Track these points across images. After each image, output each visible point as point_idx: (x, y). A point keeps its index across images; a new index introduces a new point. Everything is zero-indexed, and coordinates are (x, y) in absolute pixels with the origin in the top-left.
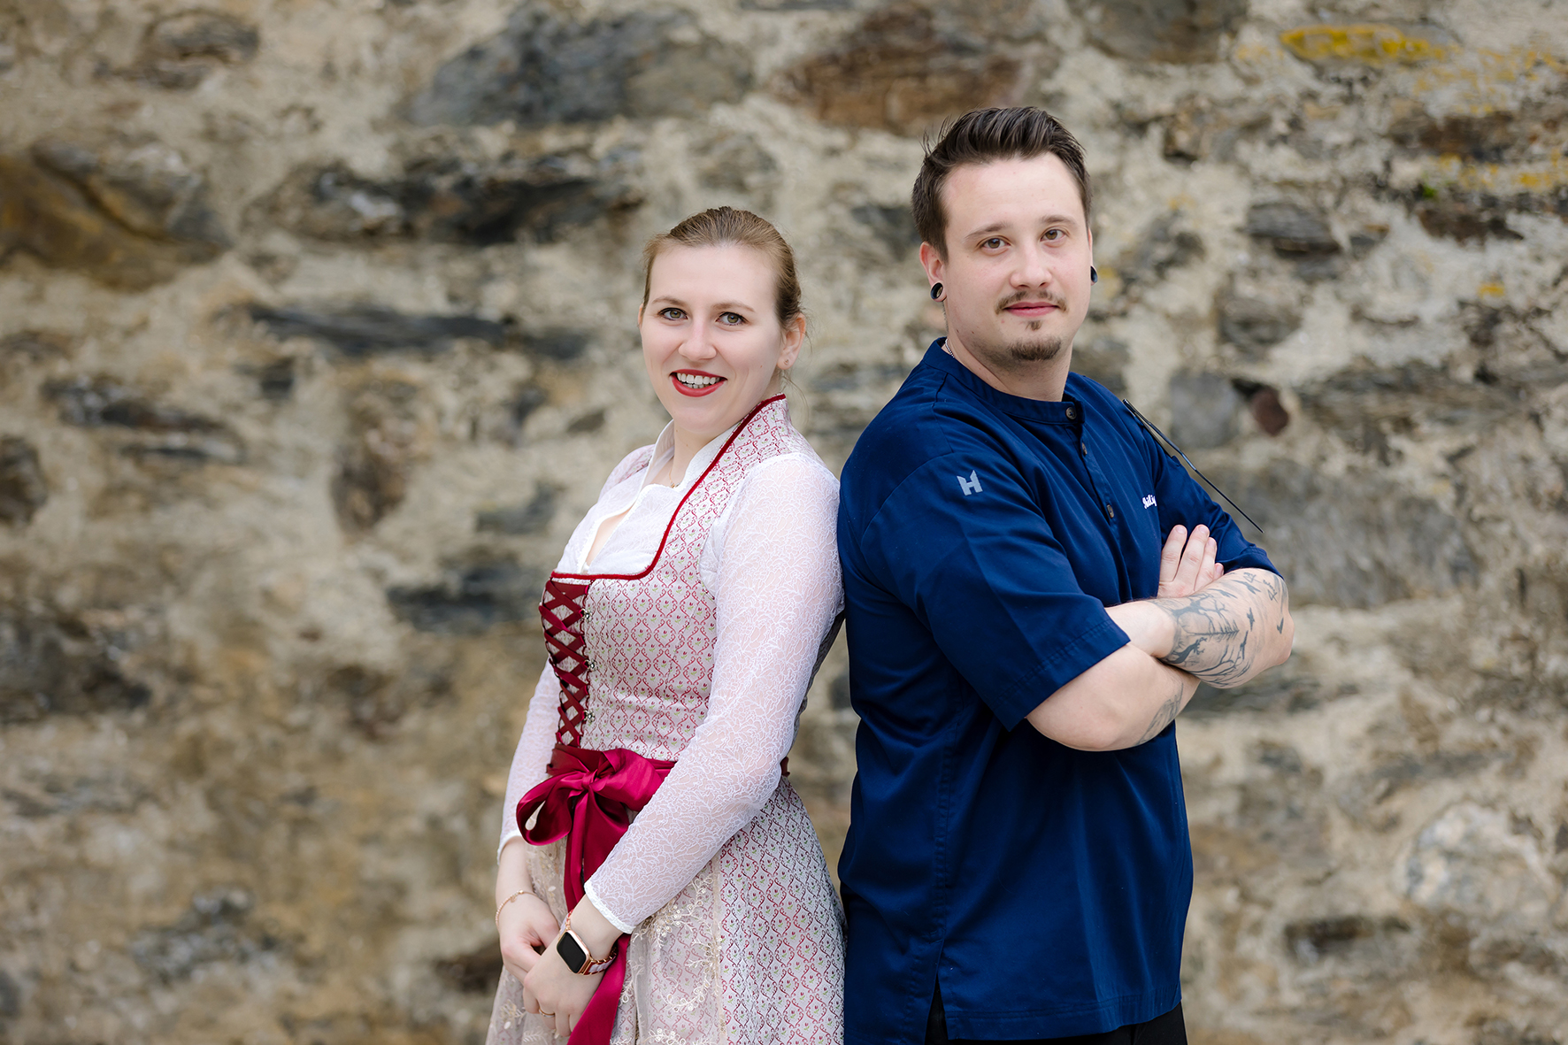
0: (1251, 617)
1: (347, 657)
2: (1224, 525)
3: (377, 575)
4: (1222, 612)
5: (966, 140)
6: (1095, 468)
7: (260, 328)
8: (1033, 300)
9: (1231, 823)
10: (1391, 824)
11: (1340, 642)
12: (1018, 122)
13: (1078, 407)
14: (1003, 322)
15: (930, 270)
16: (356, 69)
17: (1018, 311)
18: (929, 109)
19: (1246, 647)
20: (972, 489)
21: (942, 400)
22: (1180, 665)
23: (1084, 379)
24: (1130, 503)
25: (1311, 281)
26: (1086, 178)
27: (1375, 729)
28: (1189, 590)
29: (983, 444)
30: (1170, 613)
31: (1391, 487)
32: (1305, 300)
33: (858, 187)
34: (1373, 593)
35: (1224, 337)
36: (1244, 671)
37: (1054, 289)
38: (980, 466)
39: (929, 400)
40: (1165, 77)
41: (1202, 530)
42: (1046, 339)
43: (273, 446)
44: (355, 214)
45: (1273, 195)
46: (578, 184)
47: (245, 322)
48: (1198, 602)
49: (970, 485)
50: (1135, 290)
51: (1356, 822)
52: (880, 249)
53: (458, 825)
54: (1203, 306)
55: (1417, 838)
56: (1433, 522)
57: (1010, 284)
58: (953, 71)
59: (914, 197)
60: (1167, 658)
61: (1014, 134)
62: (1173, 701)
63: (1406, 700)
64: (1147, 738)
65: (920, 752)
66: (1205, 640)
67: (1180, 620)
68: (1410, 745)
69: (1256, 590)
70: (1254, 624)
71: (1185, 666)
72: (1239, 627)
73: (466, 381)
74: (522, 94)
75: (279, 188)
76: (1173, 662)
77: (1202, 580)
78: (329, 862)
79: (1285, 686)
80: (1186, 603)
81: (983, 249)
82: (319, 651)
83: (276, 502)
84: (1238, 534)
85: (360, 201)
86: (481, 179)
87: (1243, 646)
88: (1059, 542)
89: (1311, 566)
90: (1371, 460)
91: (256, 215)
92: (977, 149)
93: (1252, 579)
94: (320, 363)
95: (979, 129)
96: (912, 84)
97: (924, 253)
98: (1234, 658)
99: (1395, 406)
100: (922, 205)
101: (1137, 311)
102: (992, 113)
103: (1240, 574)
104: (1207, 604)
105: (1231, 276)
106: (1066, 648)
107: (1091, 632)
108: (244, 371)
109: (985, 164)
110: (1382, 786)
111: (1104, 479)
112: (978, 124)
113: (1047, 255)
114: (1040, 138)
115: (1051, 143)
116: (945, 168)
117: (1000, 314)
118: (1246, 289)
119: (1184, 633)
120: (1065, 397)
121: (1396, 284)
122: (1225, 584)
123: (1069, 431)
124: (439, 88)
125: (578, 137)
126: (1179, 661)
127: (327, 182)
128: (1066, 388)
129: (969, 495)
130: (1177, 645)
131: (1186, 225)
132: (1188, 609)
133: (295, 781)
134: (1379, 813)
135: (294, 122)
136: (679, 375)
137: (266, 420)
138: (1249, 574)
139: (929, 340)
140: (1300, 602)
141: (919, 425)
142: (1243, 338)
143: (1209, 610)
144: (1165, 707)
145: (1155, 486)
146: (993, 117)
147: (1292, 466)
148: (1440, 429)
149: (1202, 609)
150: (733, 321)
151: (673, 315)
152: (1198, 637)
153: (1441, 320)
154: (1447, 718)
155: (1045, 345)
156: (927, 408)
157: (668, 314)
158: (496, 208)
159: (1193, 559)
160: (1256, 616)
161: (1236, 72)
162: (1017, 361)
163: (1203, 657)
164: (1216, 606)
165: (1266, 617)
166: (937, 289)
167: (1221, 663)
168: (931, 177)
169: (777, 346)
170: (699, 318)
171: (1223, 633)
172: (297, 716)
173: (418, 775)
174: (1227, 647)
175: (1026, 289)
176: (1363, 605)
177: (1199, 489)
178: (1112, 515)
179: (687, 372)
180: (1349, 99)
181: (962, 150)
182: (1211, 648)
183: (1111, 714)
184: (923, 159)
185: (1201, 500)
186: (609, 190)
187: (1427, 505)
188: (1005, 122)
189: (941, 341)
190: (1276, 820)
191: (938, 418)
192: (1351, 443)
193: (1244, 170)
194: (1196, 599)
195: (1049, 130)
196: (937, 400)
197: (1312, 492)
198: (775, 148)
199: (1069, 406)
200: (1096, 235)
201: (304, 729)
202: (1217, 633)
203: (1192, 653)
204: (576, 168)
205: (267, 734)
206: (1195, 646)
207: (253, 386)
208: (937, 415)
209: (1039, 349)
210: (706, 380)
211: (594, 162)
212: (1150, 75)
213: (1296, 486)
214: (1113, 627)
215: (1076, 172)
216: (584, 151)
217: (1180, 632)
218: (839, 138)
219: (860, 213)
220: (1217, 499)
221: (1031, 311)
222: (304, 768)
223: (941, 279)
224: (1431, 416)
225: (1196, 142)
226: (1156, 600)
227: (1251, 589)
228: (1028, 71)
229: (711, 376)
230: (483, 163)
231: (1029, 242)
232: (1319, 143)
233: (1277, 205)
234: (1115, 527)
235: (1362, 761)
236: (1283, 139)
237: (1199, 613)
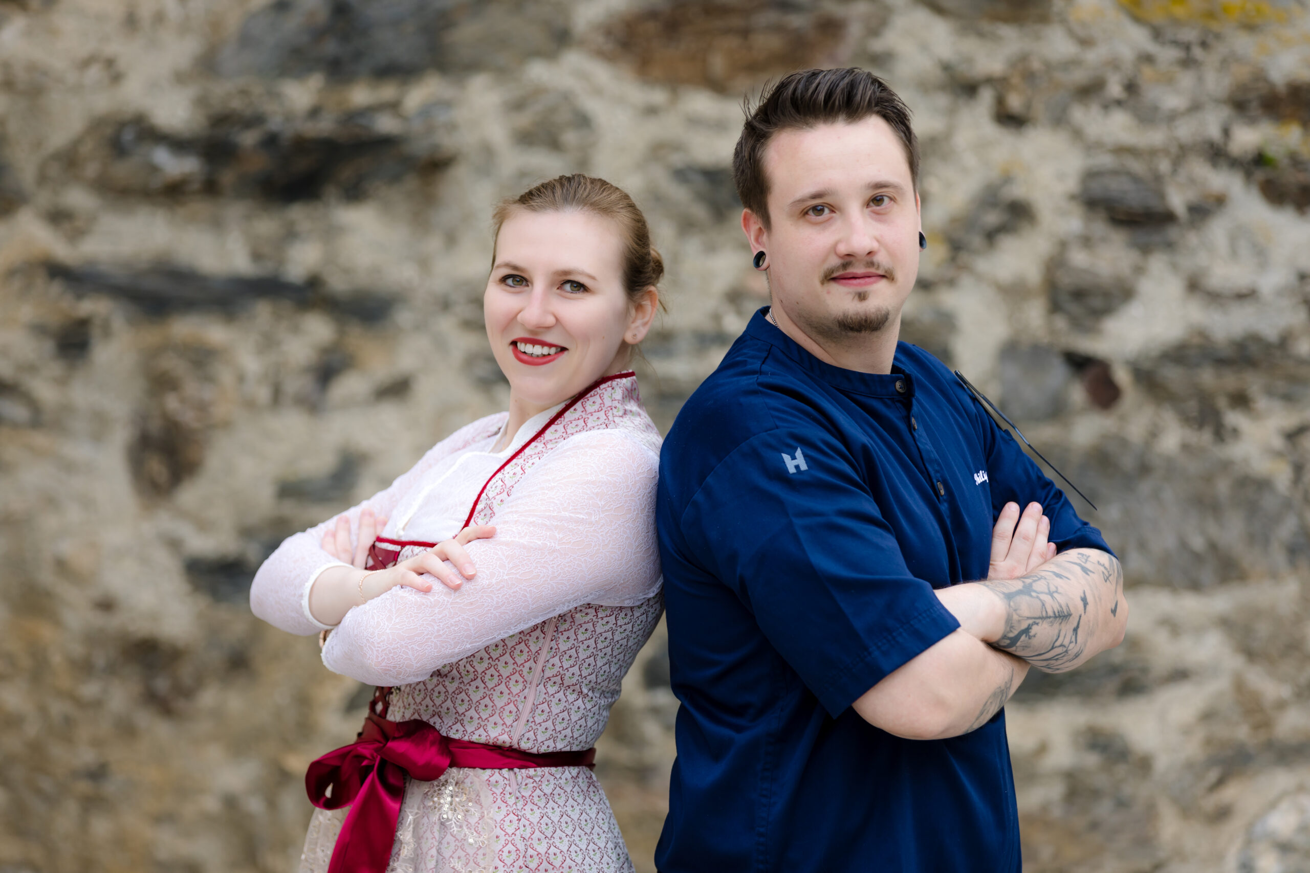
0: (1084, 600)
1: (141, 628)
2: (1057, 503)
3: (174, 544)
4: (1055, 595)
5: (788, 104)
6: (925, 443)
7: (56, 288)
8: (859, 270)
9: (1057, 812)
10: (1222, 814)
11: (1172, 626)
12: (843, 84)
13: (908, 381)
14: (828, 293)
15: (753, 238)
16: (159, 18)
17: (844, 281)
18: (753, 68)
19: (1080, 631)
20: (797, 467)
21: (766, 373)
22: (1012, 650)
23: (913, 349)
24: (961, 479)
25: (1146, 250)
26: (913, 141)
27: (1208, 716)
28: (1020, 571)
29: (808, 420)
30: (1002, 596)
31: (1226, 465)
32: (1139, 270)
33: (677, 147)
34: (1207, 575)
35: (1055, 307)
36: (1077, 656)
37: (882, 258)
38: (805, 442)
39: (754, 372)
40: (996, 39)
41: (1035, 508)
42: (873, 310)
43: (67, 409)
44: (154, 169)
45: (1105, 160)
46: (387, 142)
47: (40, 281)
48: (1031, 585)
49: (795, 462)
50: (964, 257)
51: (1187, 811)
52: (700, 212)
53: (255, 805)
54: (1033, 274)
55: (1249, 829)
56: (1269, 503)
57: (836, 253)
58: (779, 29)
59: (735, 162)
60: (997, 642)
61: (838, 96)
62: (1003, 688)
63: (1239, 686)
64: (976, 726)
65: (741, 739)
66: (1037, 624)
67: (1012, 604)
68: (1242, 733)
69: (1091, 571)
70: (1088, 607)
71: (1016, 651)
72: (1072, 610)
73: (268, 343)
74: (331, 47)
75: (76, 144)
76: (1004, 647)
77: (1035, 560)
78: (121, 842)
79: (1114, 670)
80: (1018, 585)
81: (807, 217)
82: (113, 622)
83: (69, 467)
84: (1071, 512)
85: (163, 158)
86: (288, 132)
87: (1075, 630)
88: (888, 523)
89: (1142, 546)
90: (1205, 437)
91: (54, 170)
92: (800, 114)
93: (1086, 560)
94: (118, 322)
95: (802, 93)
96: (733, 42)
97: (746, 219)
98: (1066, 642)
99: (1231, 381)
100: (743, 171)
101: (966, 281)
102: (815, 75)
103: (1073, 554)
104: (1040, 586)
105: (1063, 245)
106: (894, 634)
107: (920, 617)
108: (39, 330)
109: (808, 129)
110: (1213, 775)
111: (935, 455)
112: (800, 86)
113: (874, 223)
114: (864, 101)
115: (876, 105)
116: (767, 132)
117: (826, 285)
118: (1079, 258)
119: (1015, 617)
120: (895, 369)
121: (1234, 253)
122: (1058, 565)
123: (898, 405)
124: (246, 40)
125: (388, 92)
126: (1010, 646)
127: (128, 136)
128: (895, 358)
129: (794, 474)
130: (1008, 629)
131: (1017, 191)
132: (1020, 592)
133: (87, 756)
134: (1210, 803)
135: (95, 73)
136: (519, 344)
137: (62, 382)
138: (1082, 555)
139: (752, 308)
140: (1132, 583)
141: (743, 400)
142: (1075, 308)
143: (1042, 593)
144: (994, 695)
145: (987, 461)
146: (815, 79)
147: (1123, 442)
148: (1277, 406)
149: (1035, 591)
150: (576, 289)
151: (515, 283)
152: (1030, 621)
153: (1280, 293)
154: (1281, 705)
155: (873, 316)
156: (751, 381)
157: (510, 281)
158: (302, 164)
159: (1026, 538)
160: (1090, 599)
161: (1071, 33)
162: (844, 333)
163: (1035, 642)
164: (1049, 588)
165: (1100, 600)
166: (760, 257)
167: (1053, 648)
168: (752, 142)
169: (623, 318)
170: (539, 285)
171: (1055, 617)
172: (90, 689)
173: (214, 753)
174: (1060, 631)
175: (852, 259)
176: (1195, 586)
177: (1032, 465)
178: (942, 492)
179: (526, 341)
180: (1188, 62)
181: (783, 114)
182: (1043, 633)
183: (940, 703)
184: (743, 123)
185: (1034, 477)
186: (419, 148)
187: (1263, 484)
188: (828, 84)
189: (765, 311)
190: (1103, 809)
191: (762, 392)
192: (1187, 420)
193: (1077, 134)
194: (1028, 581)
195: (874, 92)
196: (761, 372)
197: (1144, 469)
198: (593, 106)
199: (898, 379)
200: (924, 199)
201: (97, 704)
202: (1050, 617)
203: (1023, 638)
204: (386, 124)
205: (58, 708)
206: (1027, 631)
207: (49, 346)
208: (761, 389)
209: (866, 321)
210: (546, 351)
211: (404, 118)
212: (981, 35)
213: (1128, 462)
214: (942, 611)
215: (903, 135)
216: (394, 107)
217: (1012, 616)
218: (658, 96)
219: (681, 175)
220: (1049, 474)
221: (858, 281)
222: (97, 743)
223: (764, 247)
224: (1270, 392)
225: (1028, 106)
226: (987, 583)
227: (1085, 570)
228: (855, 31)
229: (551, 345)
230: (289, 117)
231: (855, 210)
232: (1155, 109)
233: (1115, 173)
234: (946, 505)
235: (1193, 749)
236: (1119, 103)
237: (1031, 596)
